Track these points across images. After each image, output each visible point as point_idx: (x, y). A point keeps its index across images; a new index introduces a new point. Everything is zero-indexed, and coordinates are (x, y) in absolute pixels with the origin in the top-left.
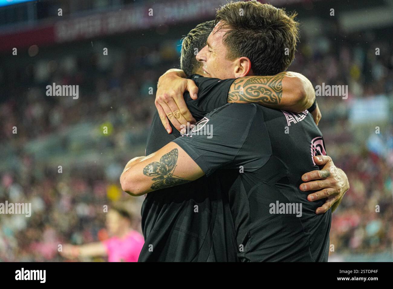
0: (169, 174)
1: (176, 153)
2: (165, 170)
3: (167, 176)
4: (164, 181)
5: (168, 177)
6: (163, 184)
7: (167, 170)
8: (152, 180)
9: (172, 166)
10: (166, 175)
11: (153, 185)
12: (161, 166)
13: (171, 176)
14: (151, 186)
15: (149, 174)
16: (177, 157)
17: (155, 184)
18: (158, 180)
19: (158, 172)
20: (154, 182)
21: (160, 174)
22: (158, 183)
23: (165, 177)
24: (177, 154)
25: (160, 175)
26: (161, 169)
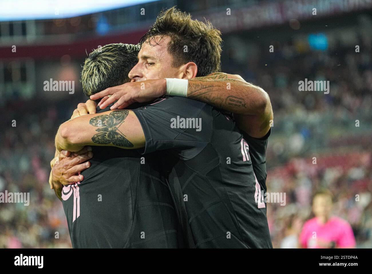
0: (114, 127)
1: (127, 112)
2: (112, 123)
3: (111, 129)
4: (107, 133)
5: (112, 131)
6: (105, 137)
7: (114, 123)
8: (96, 130)
9: (120, 121)
10: (111, 127)
11: (95, 135)
12: (109, 118)
13: (115, 130)
14: (93, 137)
15: (94, 124)
16: (127, 116)
17: (97, 136)
18: (102, 132)
19: (105, 123)
20: (97, 132)
21: (106, 125)
22: (100, 134)
23: (110, 129)
24: (127, 114)
25: (105, 127)
26: (109, 121)
